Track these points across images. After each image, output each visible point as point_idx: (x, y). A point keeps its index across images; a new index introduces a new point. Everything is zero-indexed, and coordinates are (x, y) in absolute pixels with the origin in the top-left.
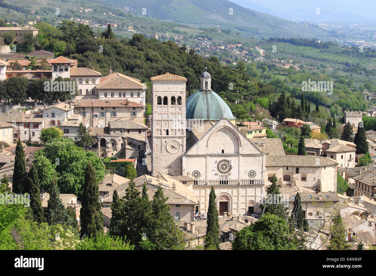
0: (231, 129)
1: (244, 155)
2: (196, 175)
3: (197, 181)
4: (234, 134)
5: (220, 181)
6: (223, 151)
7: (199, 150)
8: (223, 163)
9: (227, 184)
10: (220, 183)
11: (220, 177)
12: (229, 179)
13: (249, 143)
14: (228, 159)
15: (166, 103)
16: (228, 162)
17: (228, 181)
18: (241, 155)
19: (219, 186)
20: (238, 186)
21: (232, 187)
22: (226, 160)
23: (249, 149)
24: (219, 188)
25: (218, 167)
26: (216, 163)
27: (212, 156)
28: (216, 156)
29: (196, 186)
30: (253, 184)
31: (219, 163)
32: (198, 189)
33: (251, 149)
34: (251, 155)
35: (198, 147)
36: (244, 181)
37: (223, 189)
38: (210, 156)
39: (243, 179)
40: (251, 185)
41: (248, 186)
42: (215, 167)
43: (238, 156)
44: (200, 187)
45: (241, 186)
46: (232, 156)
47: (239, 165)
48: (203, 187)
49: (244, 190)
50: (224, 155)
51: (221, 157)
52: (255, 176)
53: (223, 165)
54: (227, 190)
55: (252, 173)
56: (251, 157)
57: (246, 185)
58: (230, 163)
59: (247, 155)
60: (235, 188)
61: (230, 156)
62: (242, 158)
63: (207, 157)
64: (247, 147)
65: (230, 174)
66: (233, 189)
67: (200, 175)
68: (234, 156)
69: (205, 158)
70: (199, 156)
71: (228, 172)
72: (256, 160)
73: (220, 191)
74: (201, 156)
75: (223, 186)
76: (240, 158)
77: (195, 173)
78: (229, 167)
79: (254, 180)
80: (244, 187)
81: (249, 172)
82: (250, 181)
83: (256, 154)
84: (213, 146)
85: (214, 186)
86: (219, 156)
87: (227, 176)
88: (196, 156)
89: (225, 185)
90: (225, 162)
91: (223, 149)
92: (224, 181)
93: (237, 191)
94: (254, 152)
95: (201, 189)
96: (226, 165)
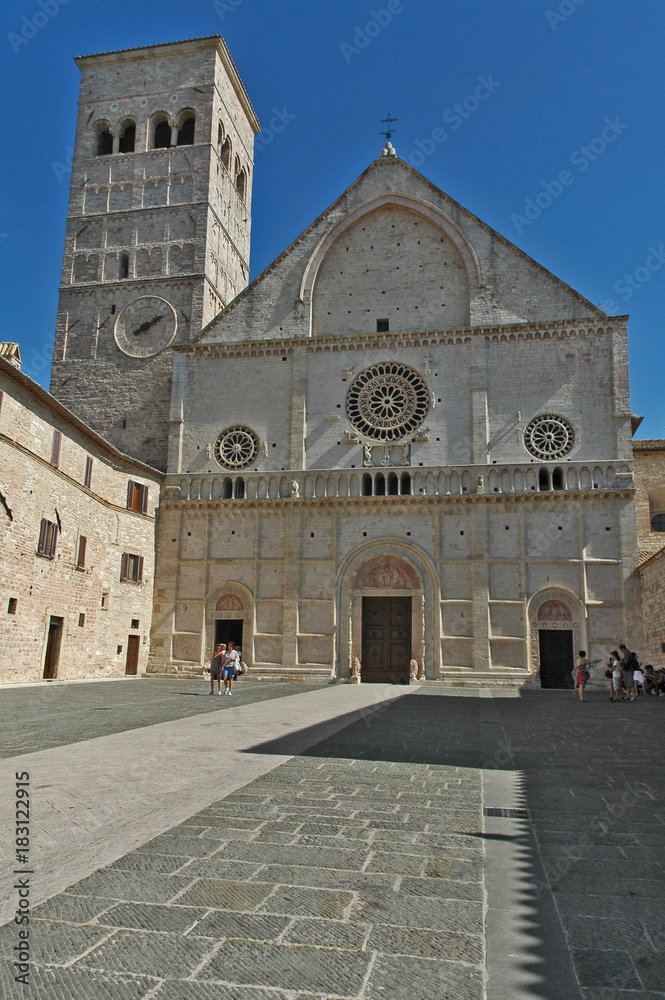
0: (424, 211)
1: (496, 330)
2: (238, 447)
3: (241, 483)
4: (439, 236)
5: (367, 480)
6: (383, 325)
7: (255, 324)
8: (380, 381)
9: (406, 490)
10: (367, 492)
11: (365, 458)
12: (414, 464)
13: (524, 266)
14: (409, 358)
15: (128, 142)
16: (406, 373)
17: (411, 474)
18: (477, 331)
19: (356, 503)
20: (470, 505)
21: (435, 508)
22: (398, 368)
23: (525, 300)
24: (359, 514)
25: (356, 402)
26: (344, 380)
27: (323, 346)
28: (343, 347)
29: (234, 505)
30: (560, 492)
31: (362, 386)
32: (243, 520)
33: (535, 300)
34: (537, 328)
35: (251, 308)
36: (505, 476)
37: (381, 521)
38: (310, 349)
39: (494, 462)
40: (546, 493)
41: (530, 505)
42: (339, 406)
43: (463, 338)
44: (255, 511)
45: (488, 500)
46: (430, 340)
47: (472, 387)
48: (271, 511)
49: (507, 528)
50: (389, 338)
51: (368, 351)
52: (566, 448)
53: (380, 391)
54: (404, 527)
55: (551, 434)
56: (538, 340)
57: (514, 499)
58: (419, 383)
59: (516, 334)
60: (450, 513)
61: (417, 343)
62: (484, 350)
63: (295, 354)
64: (513, 290)
65: (419, 441)
66: (437, 522)
67: (255, 449)
68: (442, 341)
69: (284, 359)
70: (253, 353)
71: (410, 429)
72: (568, 356)
73: (365, 534)
74: (265, 350)
75: (385, 503)
76: (476, 348)
77: (235, 437)
78: (416, 402)
79: (565, 470)
80: (507, 509)
81: (532, 427)
82: (537, 474)
83: (568, 322)
84: (330, 305)
85: (331, 504)
86: (364, 344)
87: (406, 449)
88: (239, 354)
89: (393, 497)
90: (391, 374)
91: (384, 316)
92: (386, 477)
93: (462, 533)
94: (555, 316)
95: (260, 524)
96: (395, 390)
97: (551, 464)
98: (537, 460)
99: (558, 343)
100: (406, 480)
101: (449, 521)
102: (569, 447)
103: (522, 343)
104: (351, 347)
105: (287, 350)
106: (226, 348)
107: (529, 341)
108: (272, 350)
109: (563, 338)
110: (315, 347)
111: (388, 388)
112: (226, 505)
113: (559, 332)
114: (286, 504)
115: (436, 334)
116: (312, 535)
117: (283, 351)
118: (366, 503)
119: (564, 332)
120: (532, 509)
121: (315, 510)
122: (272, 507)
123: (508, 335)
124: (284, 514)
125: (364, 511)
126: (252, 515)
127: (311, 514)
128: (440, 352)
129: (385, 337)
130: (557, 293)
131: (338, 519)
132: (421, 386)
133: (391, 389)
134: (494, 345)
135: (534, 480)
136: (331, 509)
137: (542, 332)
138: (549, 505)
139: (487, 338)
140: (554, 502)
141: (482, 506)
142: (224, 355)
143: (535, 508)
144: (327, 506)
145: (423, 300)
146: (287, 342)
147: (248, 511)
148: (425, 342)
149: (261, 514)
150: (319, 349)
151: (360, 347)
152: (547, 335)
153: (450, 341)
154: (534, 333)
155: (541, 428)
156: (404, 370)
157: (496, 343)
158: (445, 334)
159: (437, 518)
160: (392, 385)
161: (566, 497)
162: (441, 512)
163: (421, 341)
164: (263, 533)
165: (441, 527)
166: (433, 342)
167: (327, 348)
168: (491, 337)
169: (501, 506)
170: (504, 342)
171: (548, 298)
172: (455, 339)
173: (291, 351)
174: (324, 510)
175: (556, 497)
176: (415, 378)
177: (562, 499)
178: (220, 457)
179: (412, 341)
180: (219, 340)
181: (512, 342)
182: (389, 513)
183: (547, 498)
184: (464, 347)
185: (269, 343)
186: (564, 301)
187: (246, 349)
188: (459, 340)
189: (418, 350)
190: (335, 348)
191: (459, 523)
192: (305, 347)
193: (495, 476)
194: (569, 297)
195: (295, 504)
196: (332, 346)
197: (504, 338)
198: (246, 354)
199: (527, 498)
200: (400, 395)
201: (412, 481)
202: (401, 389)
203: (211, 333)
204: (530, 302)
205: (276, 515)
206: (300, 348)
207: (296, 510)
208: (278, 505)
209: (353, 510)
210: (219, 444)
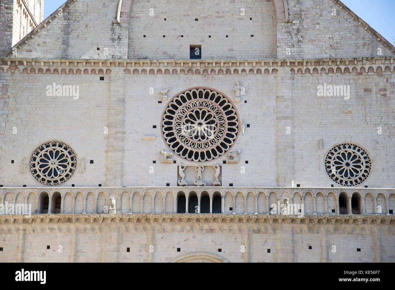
1: (301, 63)
3: (58, 198)
5: (181, 197)
7: (72, 42)
8: (194, 104)
9: (217, 208)
11: (180, 178)
12: (225, 184)
14: (221, 85)
16: (218, 99)
17: (222, 193)
19: (171, 220)
20: (276, 225)
21: (244, 226)
22: (211, 94)
23: (328, 36)
24: (173, 230)
25: (171, 123)
26: (160, 102)
27: (140, 69)
28: (159, 71)
29: (51, 220)
30: (358, 217)
31: (176, 108)
32: (59, 234)
33: (337, 37)
34: (338, 63)
35: (68, 26)
36: (308, 198)
37: (194, 237)
38: (127, 71)
39: (298, 185)
40: (346, 216)
41: (331, 227)
42: (155, 127)
43: (271, 69)
44: (72, 226)
45: (293, 221)
46: (240, 69)
47: (279, 115)
48: (88, 226)
49: (310, 248)
50: (202, 65)
51: (182, 75)
52: (363, 175)
53: (194, 114)
54: (216, 244)
55: (349, 161)
56: (339, 74)
57: (316, 221)
58: (230, 109)
59: (319, 68)
60: (259, 231)
61: (228, 71)
62: (290, 81)
63: (113, 74)
64: (317, 26)
65: (229, 163)
66: (246, 239)
67: (73, 165)
68: (251, 70)
69: (102, 79)
70: (71, 71)
71: (221, 151)
72: (366, 90)
73: (179, 250)
74: (83, 69)
75: (198, 220)
76: (282, 79)
77: (51, 152)
78: (227, 127)
79: (362, 195)
80: (310, 229)
81: (333, 154)
82: (338, 198)
83: (367, 59)
84: (145, 29)
85: (147, 220)
86: (178, 69)
87: (218, 170)
88: (56, 71)
89: (206, 215)
90: (203, 99)
91: (197, 43)
92: (199, 196)
93: (269, 251)
94: (355, 52)
95: (77, 239)
96: (207, 114)
97: (350, 191)
98: (337, 186)
99: (356, 77)
100: (218, 198)
101: (258, 239)
102: (366, 174)
103: (324, 75)
104: (167, 71)
105: (105, 69)
106: (42, 64)
107: (331, 74)
108: (90, 69)
109: (361, 74)
110: (132, 69)
111: (201, 112)
112: (42, 220)
113: (359, 68)
114: (104, 219)
115: (246, 64)
116: (128, 250)
117: (101, 71)
118: (180, 220)
119: (362, 68)
120: (332, 231)
121: (131, 226)
122: (89, 222)
123: (311, 68)
124: (100, 229)
125: (178, 227)
126: (69, 230)
127: (127, 230)
128: (250, 80)
129: (198, 64)
130: (357, 31)
131: (154, 235)
132: (232, 112)
133: (204, 113)
134: (298, 76)
135: (334, 203)
136: (148, 226)
137: (343, 67)
138: (349, 227)
139: (292, 70)
140: (353, 226)
141: (287, 226)
142: (40, 70)
143: (336, 229)
144: (143, 221)
145: (234, 29)
146: (104, 63)
147: (64, 226)
148: (236, 71)
149: (77, 229)
150: (135, 71)
151: (175, 72)
152: (347, 69)
153: (259, 71)
154: (335, 68)
155: (340, 156)
156: (216, 96)
157: (300, 75)
158: (254, 64)
159: (246, 236)
160: (205, 109)
161: (364, 221)
162: (249, 230)
163: (232, 69)
164: (79, 248)
165: (250, 244)
166: (243, 70)
167: (144, 71)
168: (296, 69)
169: (305, 227)
170: (307, 75)
171: (349, 35)
172: (263, 69)
173: (109, 71)
174: (140, 226)
175: (355, 221)
176: (226, 104)
177: (360, 222)
178: (35, 171)
179: (224, 69)
180: (34, 55)
181: (315, 75)
182: (202, 230)
183: (347, 221)
184: (271, 77)
185: (87, 62)
186: (363, 38)
187: (63, 66)
188: (267, 71)
189: (229, 77)
190: (152, 71)
191: (266, 242)
192: (123, 69)
193: (299, 198)
194: (369, 35)
195: (113, 220)
196: (148, 69)
197: (308, 70)
198: (63, 71)
199: (328, 221)
200: (212, 119)
201: (223, 200)
202: (213, 113)
203: (26, 47)
204: (332, 38)
205: (93, 230)
206: (117, 69)
207: (113, 225)
208: (95, 220)
209: (168, 226)
210: (35, 159)
